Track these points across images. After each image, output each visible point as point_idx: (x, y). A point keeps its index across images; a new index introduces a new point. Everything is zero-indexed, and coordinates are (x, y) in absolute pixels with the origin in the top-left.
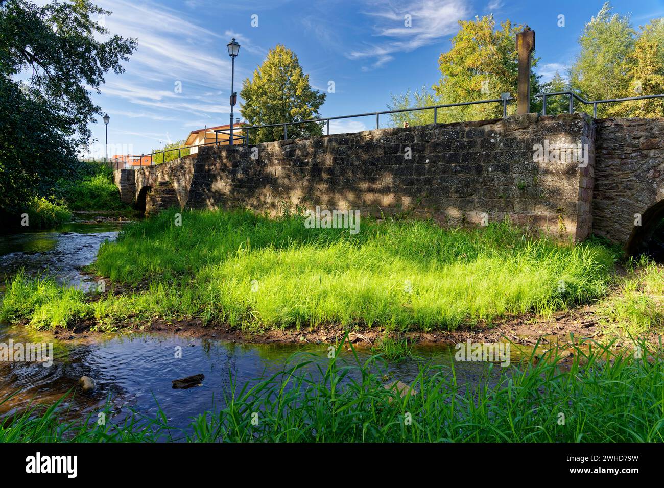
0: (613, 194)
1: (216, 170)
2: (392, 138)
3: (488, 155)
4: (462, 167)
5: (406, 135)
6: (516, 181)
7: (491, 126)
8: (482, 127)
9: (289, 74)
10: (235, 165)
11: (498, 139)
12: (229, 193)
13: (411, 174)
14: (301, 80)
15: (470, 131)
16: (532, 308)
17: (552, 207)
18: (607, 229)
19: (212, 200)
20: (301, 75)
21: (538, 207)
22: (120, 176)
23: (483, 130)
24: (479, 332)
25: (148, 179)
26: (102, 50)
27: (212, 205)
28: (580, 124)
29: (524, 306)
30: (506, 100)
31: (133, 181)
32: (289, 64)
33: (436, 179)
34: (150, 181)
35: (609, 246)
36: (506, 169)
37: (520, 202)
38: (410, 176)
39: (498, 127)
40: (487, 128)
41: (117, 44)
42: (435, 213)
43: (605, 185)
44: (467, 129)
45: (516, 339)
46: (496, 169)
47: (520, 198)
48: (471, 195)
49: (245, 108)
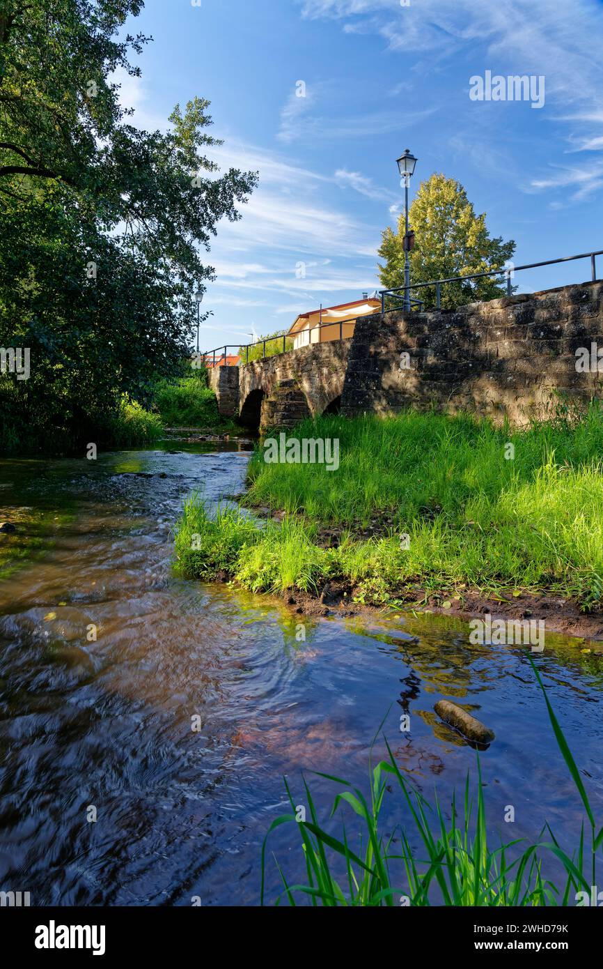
1: (387, 353)
9: (453, 215)
10: (422, 344)
12: (413, 390)
14: (474, 223)
19: (384, 402)
20: (472, 216)
22: (218, 376)
25: (260, 378)
26: (213, 189)
27: (384, 409)
31: (235, 383)
32: (453, 200)
34: (263, 381)
41: (234, 181)
49: (386, 271)
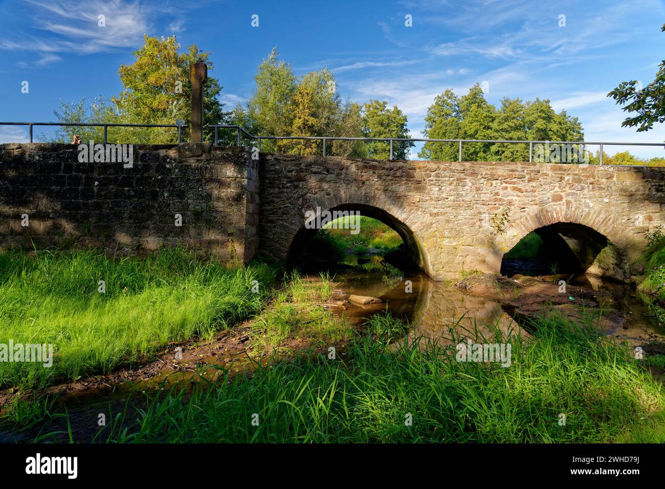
0: (274, 218)
2: (51, 155)
3: (163, 180)
4: (136, 191)
5: (69, 152)
6: (191, 207)
7: (166, 151)
8: (158, 152)
11: (173, 165)
13: (76, 197)
15: (144, 154)
16: (196, 333)
17: (224, 232)
18: (270, 248)
21: (211, 231)
23: (158, 154)
24: (138, 369)
28: (246, 156)
29: (188, 333)
30: (181, 127)
33: (107, 203)
35: (270, 263)
36: (181, 195)
37: (194, 227)
38: (74, 199)
39: (172, 153)
40: (162, 152)
42: (107, 240)
43: (267, 210)
44: (141, 152)
45: (177, 367)
46: (171, 195)
47: (195, 223)
48: (146, 221)
